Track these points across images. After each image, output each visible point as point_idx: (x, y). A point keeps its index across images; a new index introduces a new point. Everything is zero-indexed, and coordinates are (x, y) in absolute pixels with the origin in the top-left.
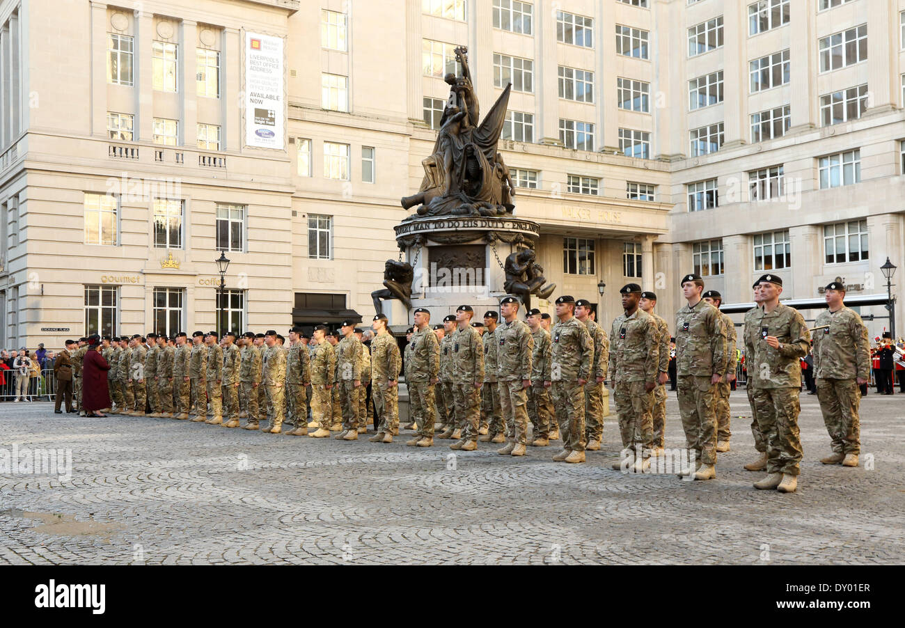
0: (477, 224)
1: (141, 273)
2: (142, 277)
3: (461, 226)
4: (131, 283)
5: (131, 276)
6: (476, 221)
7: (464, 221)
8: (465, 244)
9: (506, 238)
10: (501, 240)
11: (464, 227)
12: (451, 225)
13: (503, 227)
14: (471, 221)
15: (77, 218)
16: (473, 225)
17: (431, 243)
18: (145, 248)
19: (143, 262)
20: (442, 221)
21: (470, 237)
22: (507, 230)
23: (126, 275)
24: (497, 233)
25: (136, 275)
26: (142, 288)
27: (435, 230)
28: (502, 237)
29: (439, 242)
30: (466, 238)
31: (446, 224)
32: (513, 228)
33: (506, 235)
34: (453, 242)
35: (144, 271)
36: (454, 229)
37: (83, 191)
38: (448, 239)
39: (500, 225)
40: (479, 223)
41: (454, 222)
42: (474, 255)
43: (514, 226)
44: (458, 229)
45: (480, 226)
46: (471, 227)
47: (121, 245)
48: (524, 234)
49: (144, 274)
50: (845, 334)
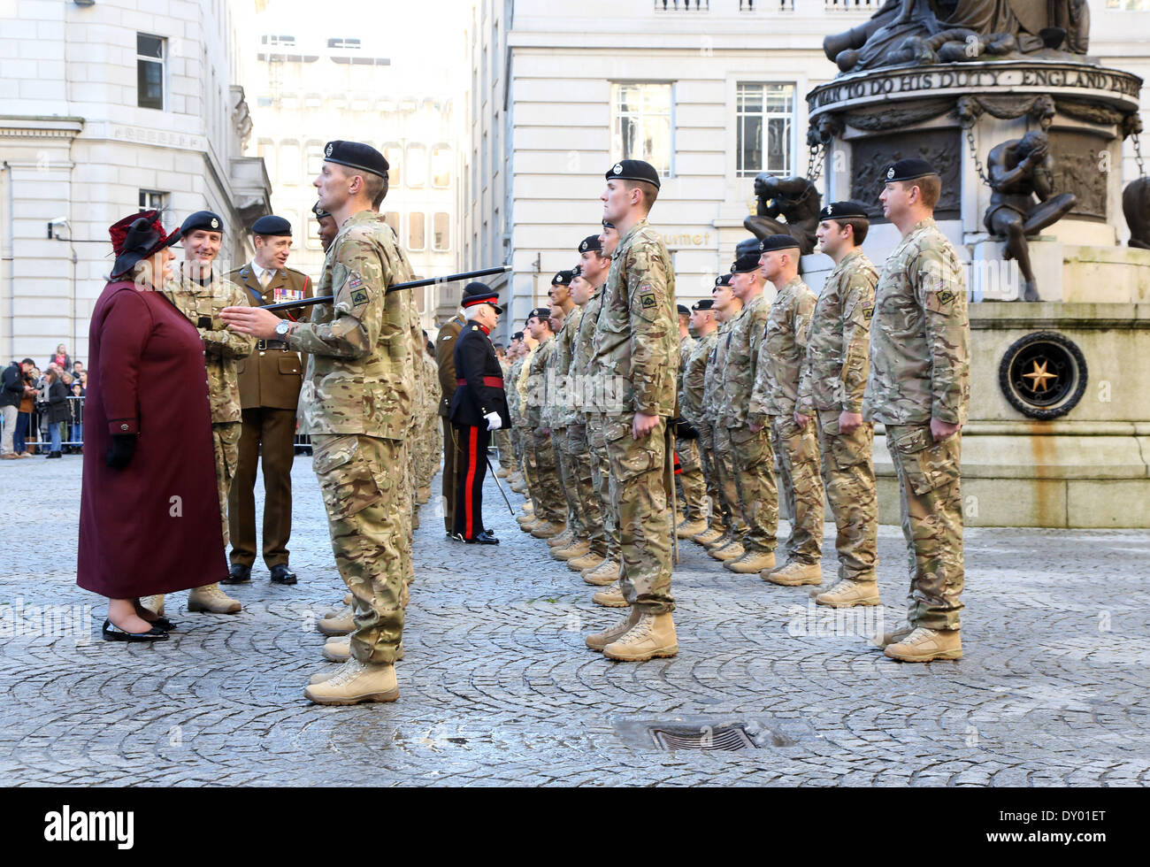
0: (930, 83)
1: (711, 226)
2: (713, 233)
3: (896, 89)
4: (693, 246)
5: (693, 232)
6: (929, 74)
7: (902, 76)
8: (912, 128)
9: (1004, 108)
10: (991, 113)
11: (902, 90)
12: (876, 87)
13: (995, 84)
14: (918, 75)
15: (599, 131)
16: (922, 83)
17: (852, 133)
18: (720, 180)
19: (714, 206)
20: (859, 81)
21: (919, 113)
22: (1006, 89)
23: (684, 231)
24: (981, 99)
25: (702, 231)
26: (713, 254)
27: (850, 102)
28: (992, 106)
29: (862, 129)
30: (910, 114)
31: (868, 87)
32: (1024, 84)
33: (1006, 101)
34: (884, 128)
35: (716, 224)
36: (881, 97)
37: (609, 80)
38: (873, 121)
39: (986, 79)
40: (935, 80)
41: (882, 81)
42: (935, 152)
43: (1026, 78)
44: (891, 96)
45: (938, 84)
46: (918, 89)
47: (677, 176)
48: (1055, 96)
49: (717, 228)
50: (898, 301)
